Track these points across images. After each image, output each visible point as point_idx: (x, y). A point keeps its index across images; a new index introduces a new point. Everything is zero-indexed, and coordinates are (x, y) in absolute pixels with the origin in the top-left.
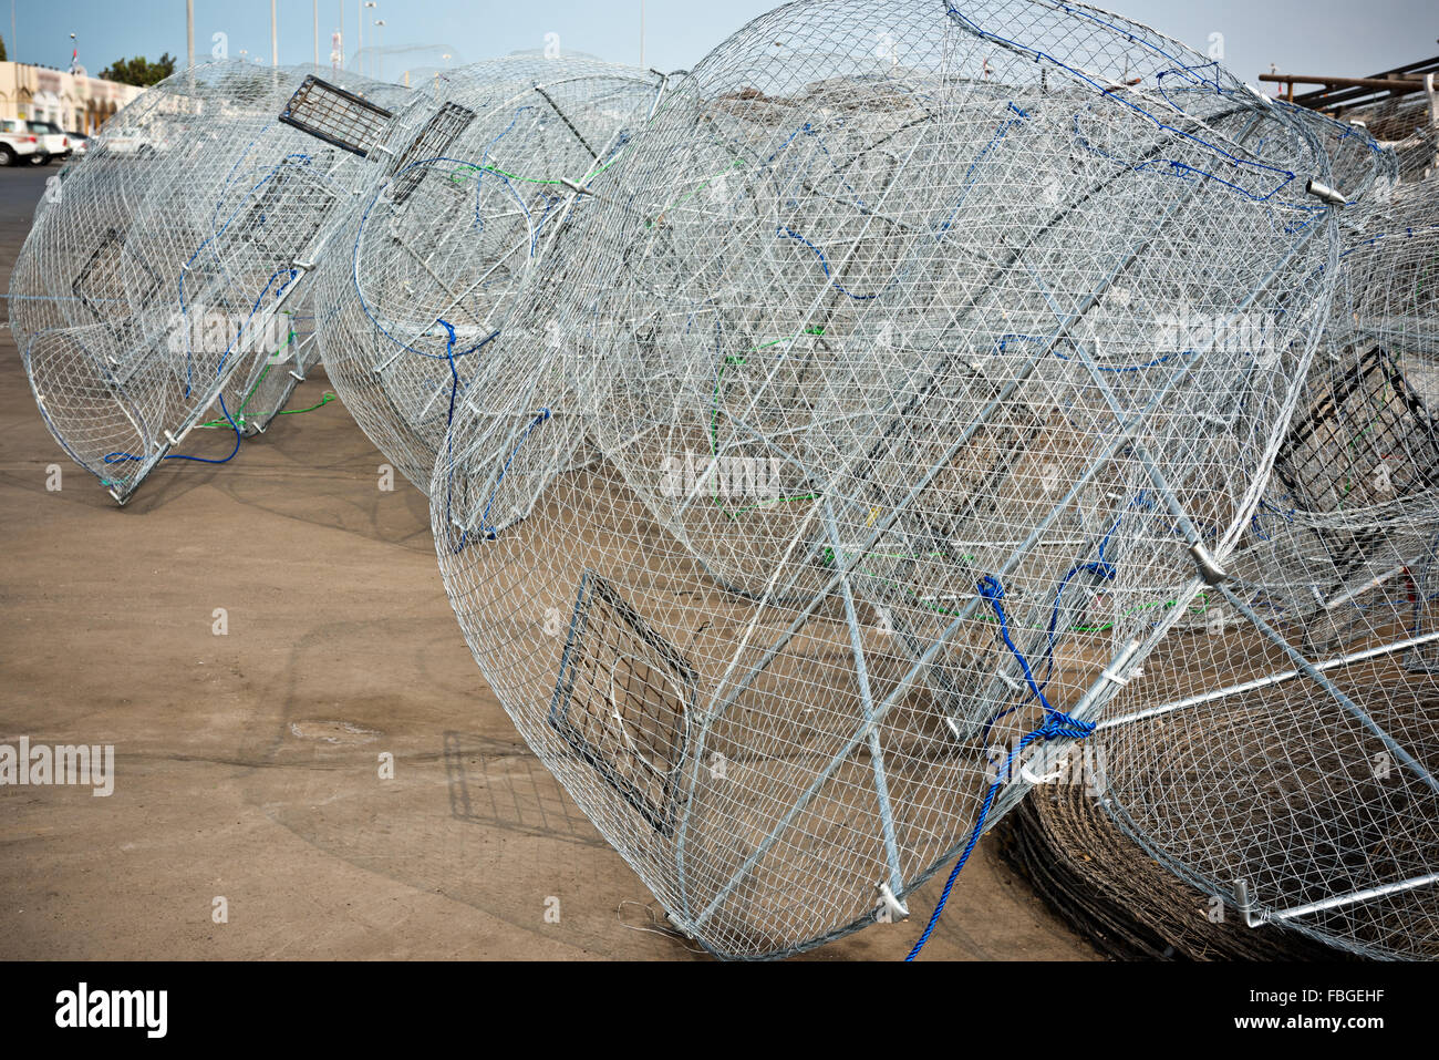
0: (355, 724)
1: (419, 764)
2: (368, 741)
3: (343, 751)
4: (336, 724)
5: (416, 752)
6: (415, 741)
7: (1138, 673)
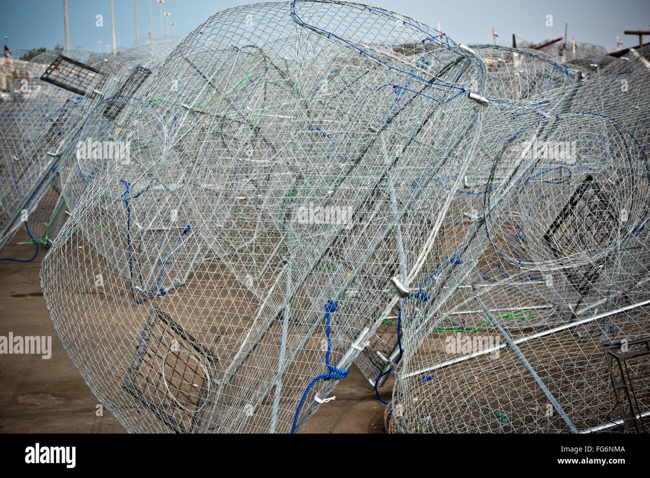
0: (53, 395)
1: (82, 414)
2: (58, 403)
3: (42, 409)
4: (43, 395)
5: (82, 408)
6: (83, 402)
7: (368, 344)
